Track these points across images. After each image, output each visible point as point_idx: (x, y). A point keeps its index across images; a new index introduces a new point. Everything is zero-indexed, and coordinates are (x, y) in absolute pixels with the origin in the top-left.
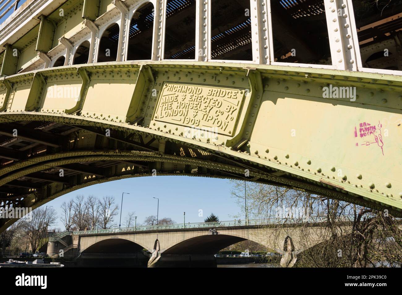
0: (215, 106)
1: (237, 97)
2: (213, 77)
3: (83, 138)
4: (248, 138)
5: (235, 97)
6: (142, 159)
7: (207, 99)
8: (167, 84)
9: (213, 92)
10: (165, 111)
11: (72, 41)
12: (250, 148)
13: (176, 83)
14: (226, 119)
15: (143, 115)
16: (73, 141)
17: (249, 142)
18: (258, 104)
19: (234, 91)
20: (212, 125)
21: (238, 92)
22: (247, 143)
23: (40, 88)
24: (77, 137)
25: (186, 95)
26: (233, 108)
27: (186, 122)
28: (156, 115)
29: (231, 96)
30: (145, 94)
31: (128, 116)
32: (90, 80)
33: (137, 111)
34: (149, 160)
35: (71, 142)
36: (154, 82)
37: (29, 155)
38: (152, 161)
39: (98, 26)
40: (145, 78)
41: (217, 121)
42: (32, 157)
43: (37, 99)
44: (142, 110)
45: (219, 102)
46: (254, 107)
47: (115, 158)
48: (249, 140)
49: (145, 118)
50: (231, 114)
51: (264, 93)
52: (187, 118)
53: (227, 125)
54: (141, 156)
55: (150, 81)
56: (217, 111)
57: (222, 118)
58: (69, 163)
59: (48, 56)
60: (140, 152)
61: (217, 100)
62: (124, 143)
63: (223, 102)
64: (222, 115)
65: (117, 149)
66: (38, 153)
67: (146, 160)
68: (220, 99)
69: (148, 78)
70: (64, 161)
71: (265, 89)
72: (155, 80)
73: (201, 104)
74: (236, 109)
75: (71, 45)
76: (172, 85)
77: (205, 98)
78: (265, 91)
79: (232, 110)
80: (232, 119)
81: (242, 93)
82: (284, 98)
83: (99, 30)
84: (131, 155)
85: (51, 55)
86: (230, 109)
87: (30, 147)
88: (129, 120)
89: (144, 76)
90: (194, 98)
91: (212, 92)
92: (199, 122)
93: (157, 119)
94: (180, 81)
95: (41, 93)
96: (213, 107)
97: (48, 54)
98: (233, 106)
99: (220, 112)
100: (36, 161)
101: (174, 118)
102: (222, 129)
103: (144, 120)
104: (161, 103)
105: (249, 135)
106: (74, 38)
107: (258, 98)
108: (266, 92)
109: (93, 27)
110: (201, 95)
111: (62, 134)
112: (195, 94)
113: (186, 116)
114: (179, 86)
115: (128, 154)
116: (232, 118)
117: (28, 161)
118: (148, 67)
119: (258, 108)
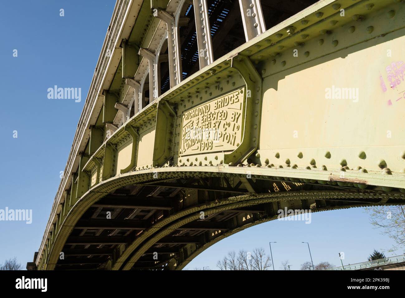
0: (222, 120)
1: (239, 100)
2: (216, 87)
3: (189, 195)
4: (256, 146)
5: (237, 100)
6: (245, 205)
7: (215, 114)
8: (185, 113)
9: (219, 103)
10: (186, 143)
11: (126, 104)
12: (260, 159)
13: (191, 108)
14: (233, 130)
15: (172, 155)
16: (182, 200)
17: (258, 150)
18: (259, 98)
19: (235, 93)
20: (222, 143)
21: (239, 92)
22: (256, 152)
23: (113, 156)
24: (184, 196)
25: (199, 118)
26: (237, 113)
27: (202, 149)
28: (181, 150)
29: (234, 100)
30: (169, 132)
31: (155, 160)
32: (139, 135)
33: (164, 152)
34: (251, 204)
35: (181, 201)
36: (176, 115)
37: (153, 223)
38: (255, 204)
39: (138, 82)
40: (165, 114)
41: (226, 136)
42: (155, 223)
43: (112, 167)
44: (170, 149)
45: (225, 113)
46: (256, 103)
47: (221, 209)
48: (258, 148)
49: (174, 157)
50: (237, 122)
51: (264, 82)
52: (203, 144)
53: (235, 137)
54: (241, 202)
55: (172, 116)
56: (224, 124)
57: (230, 131)
58: (187, 222)
59: (115, 125)
60: (236, 197)
61: (223, 111)
62: (222, 192)
63: (228, 110)
64: (229, 127)
65: (217, 198)
66: (159, 219)
67: (248, 204)
68: (225, 109)
69: (168, 114)
70: (182, 222)
71: (263, 76)
72: (176, 113)
73: (211, 122)
74: (240, 114)
75: (126, 109)
76: (188, 112)
77: (213, 114)
78: (264, 78)
79: (237, 116)
80: (238, 128)
81: (242, 92)
82: (284, 78)
83: (141, 85)
84: (231, 202)
85: (117, 123)
86: (235, 116)
87: (150, 214)
88: (157, 164)
89: (164, 112)
90: (205, 118)
91: (217, 104)
92: (212, 144)
93: (182, 155)
94: (194, 105)
95: (114, 161)
96: (220, 122)
97: (114, 123)
98: (237, 111)
99: (227, 125)
100: (158, 226)
101: (193, 147)
102: (231, 144)
103: (174, 159)
104: (183, 136)
105: (257, 142)
106: (126, 100)
107: (258, 91)
108: (265, 80)
109: (134, 84)
110: (209, 113)
111: (170, 195)
112: (205, 113)
113: (202, 141)
114: (192, 111)
115: (228, 202)
116: (237, 126)
117: (152, 228)
118: (164, 102)
119: (260, 103)
